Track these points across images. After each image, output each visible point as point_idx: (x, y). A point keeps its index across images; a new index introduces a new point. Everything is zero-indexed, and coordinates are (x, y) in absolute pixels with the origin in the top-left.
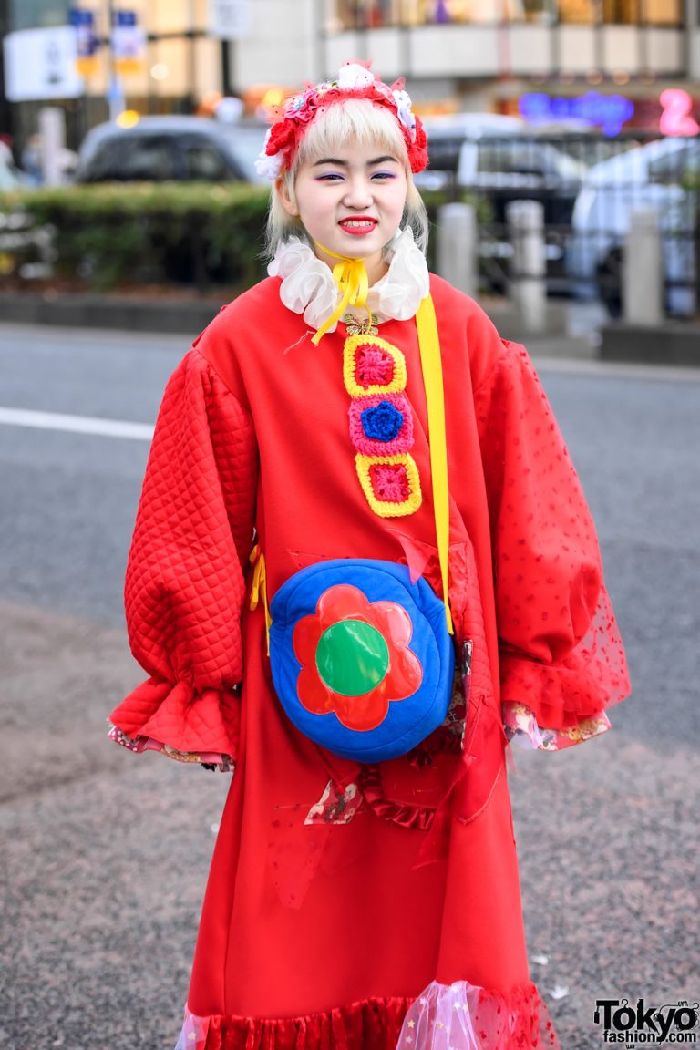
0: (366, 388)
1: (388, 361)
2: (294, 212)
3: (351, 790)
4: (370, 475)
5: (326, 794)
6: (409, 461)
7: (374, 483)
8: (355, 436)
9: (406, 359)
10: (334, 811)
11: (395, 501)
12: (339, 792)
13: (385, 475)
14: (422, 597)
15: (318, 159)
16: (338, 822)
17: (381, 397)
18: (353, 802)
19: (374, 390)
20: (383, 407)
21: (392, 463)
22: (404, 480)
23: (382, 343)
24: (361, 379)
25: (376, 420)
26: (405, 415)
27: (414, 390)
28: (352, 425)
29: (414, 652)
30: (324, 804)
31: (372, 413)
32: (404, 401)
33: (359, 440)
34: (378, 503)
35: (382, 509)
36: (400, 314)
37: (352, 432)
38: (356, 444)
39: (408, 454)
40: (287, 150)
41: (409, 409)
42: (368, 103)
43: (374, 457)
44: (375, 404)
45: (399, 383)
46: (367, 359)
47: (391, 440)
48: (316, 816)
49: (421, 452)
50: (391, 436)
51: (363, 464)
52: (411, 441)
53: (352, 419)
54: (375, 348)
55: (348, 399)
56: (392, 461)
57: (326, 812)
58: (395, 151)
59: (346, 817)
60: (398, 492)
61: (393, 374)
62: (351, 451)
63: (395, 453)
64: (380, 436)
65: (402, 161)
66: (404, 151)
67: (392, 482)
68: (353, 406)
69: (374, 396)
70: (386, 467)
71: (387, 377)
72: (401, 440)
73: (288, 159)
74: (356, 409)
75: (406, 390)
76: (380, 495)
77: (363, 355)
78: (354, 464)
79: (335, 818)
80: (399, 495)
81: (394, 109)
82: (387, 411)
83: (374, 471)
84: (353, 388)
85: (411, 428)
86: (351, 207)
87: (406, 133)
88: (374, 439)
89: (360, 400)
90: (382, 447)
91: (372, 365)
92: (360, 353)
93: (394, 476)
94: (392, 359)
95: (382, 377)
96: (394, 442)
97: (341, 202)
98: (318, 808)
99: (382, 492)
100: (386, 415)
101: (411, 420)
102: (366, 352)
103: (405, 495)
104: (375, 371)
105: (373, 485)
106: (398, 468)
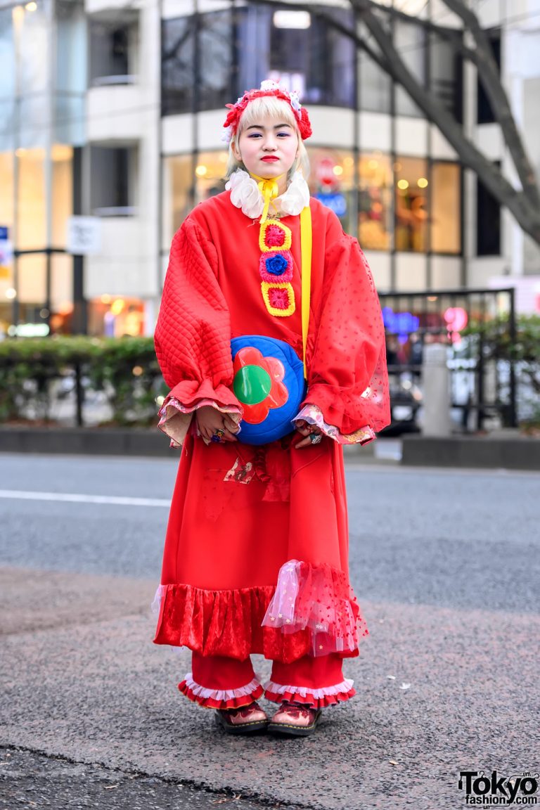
0: (270, 248)
1: (282, 233)
2: (239, 158)
3: (249, 466)
4: (269, 293)
5: (236, 465)
6: (289, 287)
7: (270, 298)
8: (262, 272)
9: (292, 233)
10: (240, 475)
11: (281, 308)
12: (242, 465)
13: (276, 294)
14: (292, 359)
15: (248, 126)
16: (243, 482)
17: (277, 252)
18: (251, 473)
19: (274, 249)
20: (277, 257)
21: (280, 288)
22: (286, 298)
23: (281, 225)
24: (268, 243)
25: (273, 263)
26: (289, 262)
27: (295, 249)
28: (261, 266)
29: (285, 385)
30: (235, 470)
31: (272, 260)
32: (289, 255)
33: (264, 274)
34: (272, 308)
35: (274, 312)
36: (292, 212)
37: (260, 270)
38: (262, 276)
39: (289, 284)
40: (234, 124)
41: (291, 259)
42: (275, 98)
43: (271, 283)
44: (274, 256)
45: (287, 245)
46: (271, 232)
47: (280, 275)
48: (230, 476)
49: (296, 283)
50: (280, 273)
51: (265, 287)
52: (291, 276)
53: (262, 264)
54: (276, 227)
55: (260, 253)
56: (281, 286)
57: (236, 474)
58: (289, 122)
59: (247, 480)
60: (283, 303)
61: (284, 240)
62: (259, 280)
63: (282, 282)
64: (274, 272)
65: (294, 128)
66: (295, 123)
67: (280, 299)
68: (262, 257)
69: (273, 252)
70: (277, 290)
71: (281, 241)
72: (286, 276)
73: (235, 128)
74: (264, 258)
75: (290, 249)
76: (273, 305)
77: (270, 230)
78: (260, 286)
79: (241, 480)
80: (283, 306)
81: (289, 101)
82: (279, 259)
83: (271, 291)
84: (263, 247)
85: (292, 269)
86: (266, 150)
87: (295, 113)
88: (271, 273)
89: (266, 253)
90: (275, 278)
91: (274, 235)
92: (268, 229)
93: (281, 295)
94: (284, 232)
95: (279, 242)
96: (282, 276)
97: (261, 148)
98: (231, 472)
99: (274, 303)
100: (279, 262)
101: (291, 265)
102: (271, 228)
103: (286, 306)
104: (275, 238)
105: (270, 299)
106: (283, 290)
